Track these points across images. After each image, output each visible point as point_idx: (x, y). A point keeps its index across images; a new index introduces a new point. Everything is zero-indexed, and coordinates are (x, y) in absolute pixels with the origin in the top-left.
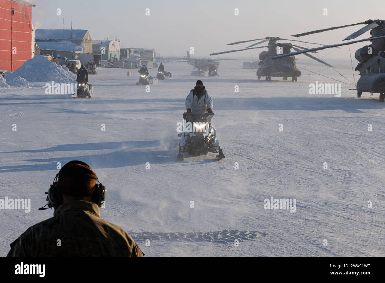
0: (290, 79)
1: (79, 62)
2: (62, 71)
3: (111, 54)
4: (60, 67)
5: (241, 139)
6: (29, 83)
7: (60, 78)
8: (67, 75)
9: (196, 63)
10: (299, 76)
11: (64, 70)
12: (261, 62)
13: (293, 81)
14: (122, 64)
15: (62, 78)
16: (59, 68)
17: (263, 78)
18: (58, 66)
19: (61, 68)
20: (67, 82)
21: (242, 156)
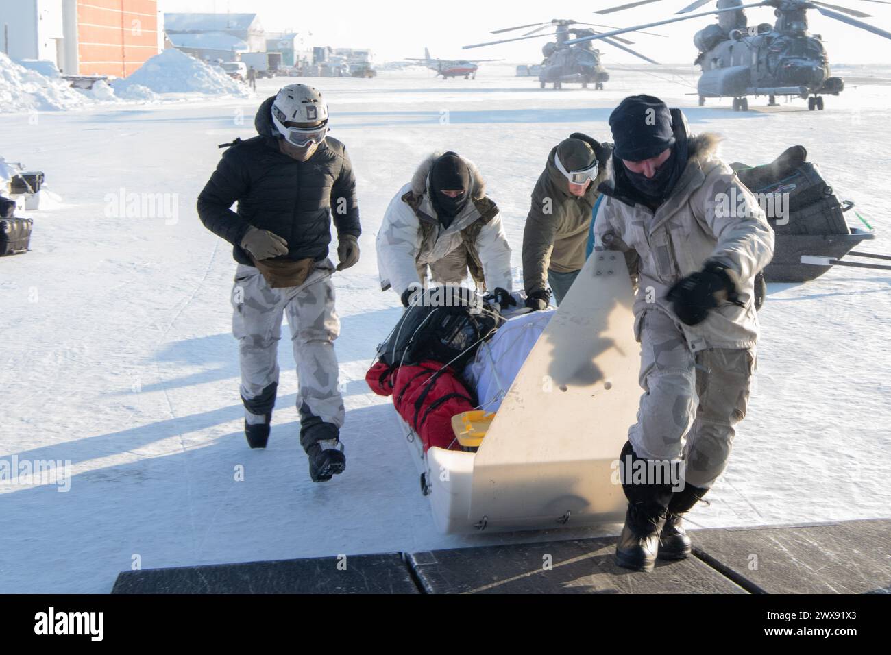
0: (592, 85)
1: (242, 65)
2: (214, 74)
3: (298, 56)
4: (209, 68)
5: (519, 157)
6: (155, 95)
7: (210, 87)
8: (222, 80)
9: (440, 66)
10: (605, 81)
11: (216, 73)
12: (545, 60)
13: (597, 89)
14: (317, 70)
15: (214, 86)
16: (208, 70)
17: (549, 85)
18: (206, 67)
19: (211, 70)
20: (223, 92)
21: (521, 177)
